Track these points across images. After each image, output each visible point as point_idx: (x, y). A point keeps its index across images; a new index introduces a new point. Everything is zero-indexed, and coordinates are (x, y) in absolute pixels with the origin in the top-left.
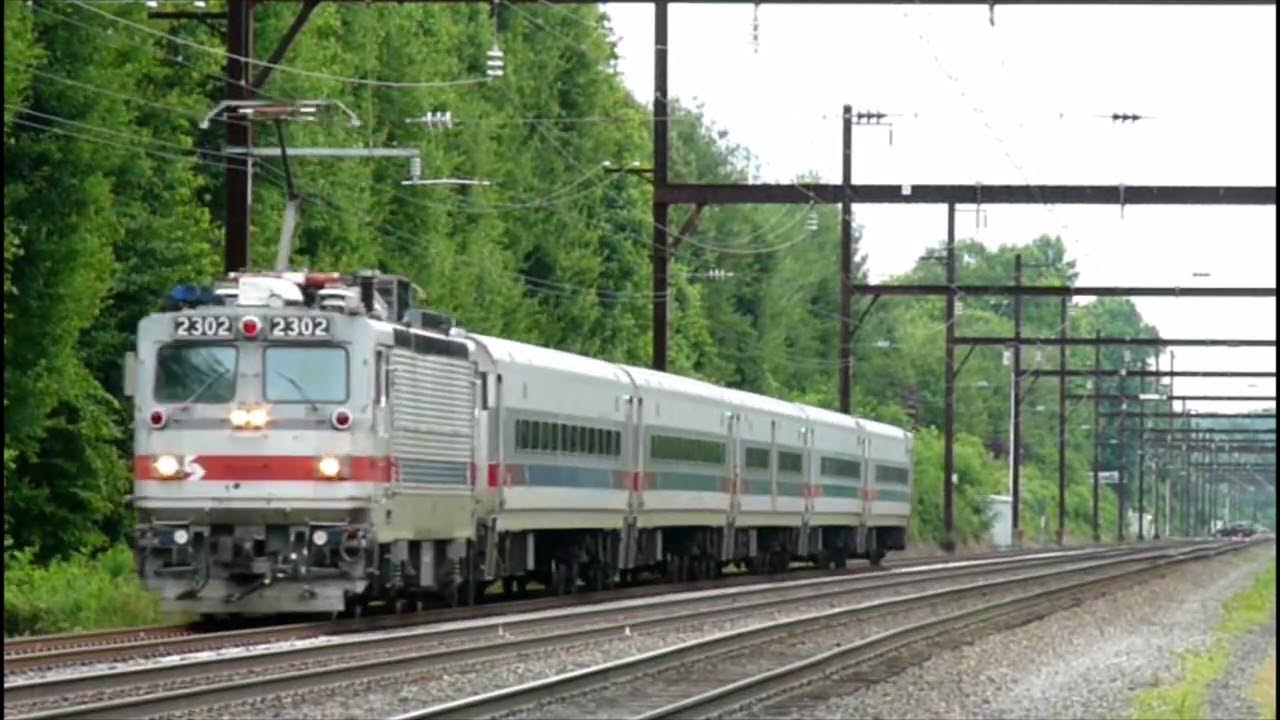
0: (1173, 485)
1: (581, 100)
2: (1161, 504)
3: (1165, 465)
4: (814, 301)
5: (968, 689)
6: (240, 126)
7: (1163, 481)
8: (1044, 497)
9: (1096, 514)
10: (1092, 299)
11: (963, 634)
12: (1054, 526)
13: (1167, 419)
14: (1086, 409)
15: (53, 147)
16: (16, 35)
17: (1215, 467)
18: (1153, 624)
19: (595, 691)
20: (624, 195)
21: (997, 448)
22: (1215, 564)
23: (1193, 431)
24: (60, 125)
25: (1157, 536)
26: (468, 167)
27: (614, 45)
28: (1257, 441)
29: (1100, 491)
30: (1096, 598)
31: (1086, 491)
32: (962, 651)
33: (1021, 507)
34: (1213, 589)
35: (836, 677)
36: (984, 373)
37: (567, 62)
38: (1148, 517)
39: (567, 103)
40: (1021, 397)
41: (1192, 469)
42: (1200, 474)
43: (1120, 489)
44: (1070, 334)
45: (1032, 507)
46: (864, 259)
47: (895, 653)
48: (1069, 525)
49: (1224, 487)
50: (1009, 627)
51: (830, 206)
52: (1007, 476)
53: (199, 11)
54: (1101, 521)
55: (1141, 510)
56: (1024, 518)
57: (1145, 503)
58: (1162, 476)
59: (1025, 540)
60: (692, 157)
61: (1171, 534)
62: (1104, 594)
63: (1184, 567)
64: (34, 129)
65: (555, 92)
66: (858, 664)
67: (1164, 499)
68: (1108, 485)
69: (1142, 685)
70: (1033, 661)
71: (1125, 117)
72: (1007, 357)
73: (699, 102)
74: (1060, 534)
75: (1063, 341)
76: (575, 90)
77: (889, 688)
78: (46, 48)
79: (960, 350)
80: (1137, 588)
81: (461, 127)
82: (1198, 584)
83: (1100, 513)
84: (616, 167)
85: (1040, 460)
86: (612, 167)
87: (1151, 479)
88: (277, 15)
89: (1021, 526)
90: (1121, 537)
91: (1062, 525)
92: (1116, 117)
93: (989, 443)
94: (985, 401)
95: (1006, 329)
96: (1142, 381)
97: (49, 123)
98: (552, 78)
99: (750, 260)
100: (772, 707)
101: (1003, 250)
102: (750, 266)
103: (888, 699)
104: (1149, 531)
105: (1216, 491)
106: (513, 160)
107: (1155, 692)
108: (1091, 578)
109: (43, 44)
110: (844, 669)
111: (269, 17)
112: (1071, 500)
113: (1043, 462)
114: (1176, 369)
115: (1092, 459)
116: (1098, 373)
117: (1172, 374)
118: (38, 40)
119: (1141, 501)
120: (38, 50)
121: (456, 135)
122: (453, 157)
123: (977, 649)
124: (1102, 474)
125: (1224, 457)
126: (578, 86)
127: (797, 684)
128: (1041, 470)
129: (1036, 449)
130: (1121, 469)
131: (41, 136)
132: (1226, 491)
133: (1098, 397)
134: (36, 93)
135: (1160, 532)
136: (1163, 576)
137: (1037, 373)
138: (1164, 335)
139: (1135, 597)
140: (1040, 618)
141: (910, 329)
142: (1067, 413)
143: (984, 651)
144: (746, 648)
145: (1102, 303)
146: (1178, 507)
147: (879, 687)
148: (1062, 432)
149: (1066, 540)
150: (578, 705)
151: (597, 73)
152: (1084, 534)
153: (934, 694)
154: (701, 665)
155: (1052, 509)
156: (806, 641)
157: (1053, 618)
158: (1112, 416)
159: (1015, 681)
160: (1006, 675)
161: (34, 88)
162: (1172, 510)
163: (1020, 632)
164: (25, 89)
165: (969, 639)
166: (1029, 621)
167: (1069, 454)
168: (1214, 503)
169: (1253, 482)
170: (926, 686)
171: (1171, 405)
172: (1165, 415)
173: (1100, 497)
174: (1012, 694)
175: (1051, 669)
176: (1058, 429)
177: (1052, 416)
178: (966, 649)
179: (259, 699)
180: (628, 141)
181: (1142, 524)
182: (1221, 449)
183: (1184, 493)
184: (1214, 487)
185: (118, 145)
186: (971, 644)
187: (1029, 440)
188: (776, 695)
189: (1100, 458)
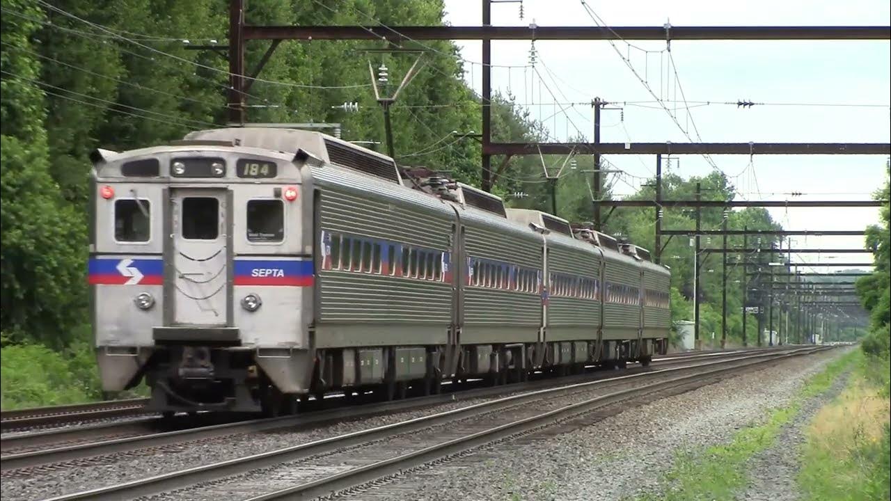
0: (790, 314)
1: (440, 95)
2: (783, 325)
3: (785, 303)
4: (579, 211)
5: (641, 429)
6: (238, 111)
7: (785, 312)
8: (714, 321)
9: (744, 330)
10: (744, 208)
11: (645, 399)
12: (720, 338)
13: (787, 277)
14: (739, 271)
15: (131, 125)
16: (109, 61)
17: (814, 304)
18: (762, 392)
19: (422, 431)
20: (466, 149)
21: (687, 294)
22: (807, 359)
23: (802, 283)
24: (135, 112)
25: (780, 344)
26: (375, 134)
27: (462, 64)
28: (836, 289)
29: (747, 318)
30: (731, 378)
31: (739, 318)
32: (641, 408)
33: (700, 326)
34: (802, 374)
35: (564, 423)
36: (679, 251)
37: (433, 74)
38: (775, 333)
39: (434, 97)
40: (700, 264)
41: (802, 304)
42: (806, 308)
43: (759, 317)
44: (729, 228)
45: (707, 327)
46: (609, 186)
47: (602, 409)
48: (728, 338)
49: (820, 316)
50: (674, 394)
51: (588, 156)
52: (693, 309)
53: (213, 45)
54: (748, 335)
55: (771, 329)
56: (702, 333)
57: (774, 325)
58: (784, 308)
59: (702, 346)
60: (508, 128)
61: (788, 342)
62: (735, 376)
63: (789, 360)
64: (121, 114)
65: (426, 91)
66: (578, 415)
67: (785, 322)
68: (752, 314)
69: (742, 426)
70: (684, 413)
71: (745, 104)
72: (692, 242)
73: (512, 96)
74: (723, 343)
75: (725, 232)
76: (437, 90)
77: (593, 429)
78: (127, 68)
79: (665, 238)
80: (756, 373)
81: (371, 111)
82: (794, 370)
83: (747, 330)
84: (461, 133)
85: (712, 301)
86: (459, 134)
87: (776, 311)
88: (262, 47)
89: (700, 338)
90: (759, 344)
91: (724, 337)
92: (740, 104)
93: (682, 291)
94: (680, 267)
95: (692, 226)
96: (772, 255)
97: (129, 111)
98: (424, 82)
99: (542, 186)
100: (521, 439)
101: (693, 180)
102: (541, 190)
103: (592, 435)
104: (776, 341)
105: (815, 317)
106: (403, 130)
107: (749, 430)
108: (731, 367)
109: (124, 66)
110: (569, 418)
111: (258, 48)
112: (730, 323)
113: (714, 302)
114: (792, 248)
115: (742, 299)
116: (746, 251)
117: (790, 251)
118: (123, 64)
119: (771, 323)
120: (122, 69)
121: (368, 116)
122: (366, 128)
123: (651, 407)
124: (748, 309)
125: (820, 299)
126: (439, 88)
127: (539, 427)
128: (713, 306)
129: (710, 295)
130: (759, 305)
131: (125, 118)
132: (822, 317)
133: (745, 264)
134: (120, 94)
135: (782, 341)
136: (774, 366)
137: (709, 251)
138: (786, 228)
139: (754, 378)
140: (694, 389)
141: (637, 226)
142: (727, 274)
143: (655, 408)
144: (517, 406)
145: (749, 211)
146: (793, 326)
147: (588, 428)
148: (724, 285)
149: (727, 346)
150: (410, 439)
151: (450, 80)
152: (738, 342)
153: (621, 432)
154: (488, 416)
155: (719, 328)
156: (553, 402)
157: (702, 389)
158: (754, 275)
159: (671, 425)
160: (667, 421)
161: (119, 91)
162: (790, 329)
163: (679, 397)
164: (115, 91)
165: (648, 401)
166: (687, 391)
167: (729, 297)
168: (815, 324)
169: (836, 313)
170: (616, 428)
171: (789, 269)
172: (785, 275)
173: (747, 322)
174: (668, 432)
175: (694, 418)
176: (722, 283)
177: (719, 275)
178: (644, 406)
179: (228, 436)
180: (469, 119)
181: (772, 337)
182: (817, 294)
183: (797, 319)
184: (814, 315)
185: (170, 123)
186: (648, 404)
187: (705, 289)
188: (525, 433)
189: (748, 299)
